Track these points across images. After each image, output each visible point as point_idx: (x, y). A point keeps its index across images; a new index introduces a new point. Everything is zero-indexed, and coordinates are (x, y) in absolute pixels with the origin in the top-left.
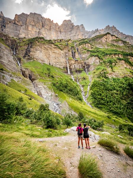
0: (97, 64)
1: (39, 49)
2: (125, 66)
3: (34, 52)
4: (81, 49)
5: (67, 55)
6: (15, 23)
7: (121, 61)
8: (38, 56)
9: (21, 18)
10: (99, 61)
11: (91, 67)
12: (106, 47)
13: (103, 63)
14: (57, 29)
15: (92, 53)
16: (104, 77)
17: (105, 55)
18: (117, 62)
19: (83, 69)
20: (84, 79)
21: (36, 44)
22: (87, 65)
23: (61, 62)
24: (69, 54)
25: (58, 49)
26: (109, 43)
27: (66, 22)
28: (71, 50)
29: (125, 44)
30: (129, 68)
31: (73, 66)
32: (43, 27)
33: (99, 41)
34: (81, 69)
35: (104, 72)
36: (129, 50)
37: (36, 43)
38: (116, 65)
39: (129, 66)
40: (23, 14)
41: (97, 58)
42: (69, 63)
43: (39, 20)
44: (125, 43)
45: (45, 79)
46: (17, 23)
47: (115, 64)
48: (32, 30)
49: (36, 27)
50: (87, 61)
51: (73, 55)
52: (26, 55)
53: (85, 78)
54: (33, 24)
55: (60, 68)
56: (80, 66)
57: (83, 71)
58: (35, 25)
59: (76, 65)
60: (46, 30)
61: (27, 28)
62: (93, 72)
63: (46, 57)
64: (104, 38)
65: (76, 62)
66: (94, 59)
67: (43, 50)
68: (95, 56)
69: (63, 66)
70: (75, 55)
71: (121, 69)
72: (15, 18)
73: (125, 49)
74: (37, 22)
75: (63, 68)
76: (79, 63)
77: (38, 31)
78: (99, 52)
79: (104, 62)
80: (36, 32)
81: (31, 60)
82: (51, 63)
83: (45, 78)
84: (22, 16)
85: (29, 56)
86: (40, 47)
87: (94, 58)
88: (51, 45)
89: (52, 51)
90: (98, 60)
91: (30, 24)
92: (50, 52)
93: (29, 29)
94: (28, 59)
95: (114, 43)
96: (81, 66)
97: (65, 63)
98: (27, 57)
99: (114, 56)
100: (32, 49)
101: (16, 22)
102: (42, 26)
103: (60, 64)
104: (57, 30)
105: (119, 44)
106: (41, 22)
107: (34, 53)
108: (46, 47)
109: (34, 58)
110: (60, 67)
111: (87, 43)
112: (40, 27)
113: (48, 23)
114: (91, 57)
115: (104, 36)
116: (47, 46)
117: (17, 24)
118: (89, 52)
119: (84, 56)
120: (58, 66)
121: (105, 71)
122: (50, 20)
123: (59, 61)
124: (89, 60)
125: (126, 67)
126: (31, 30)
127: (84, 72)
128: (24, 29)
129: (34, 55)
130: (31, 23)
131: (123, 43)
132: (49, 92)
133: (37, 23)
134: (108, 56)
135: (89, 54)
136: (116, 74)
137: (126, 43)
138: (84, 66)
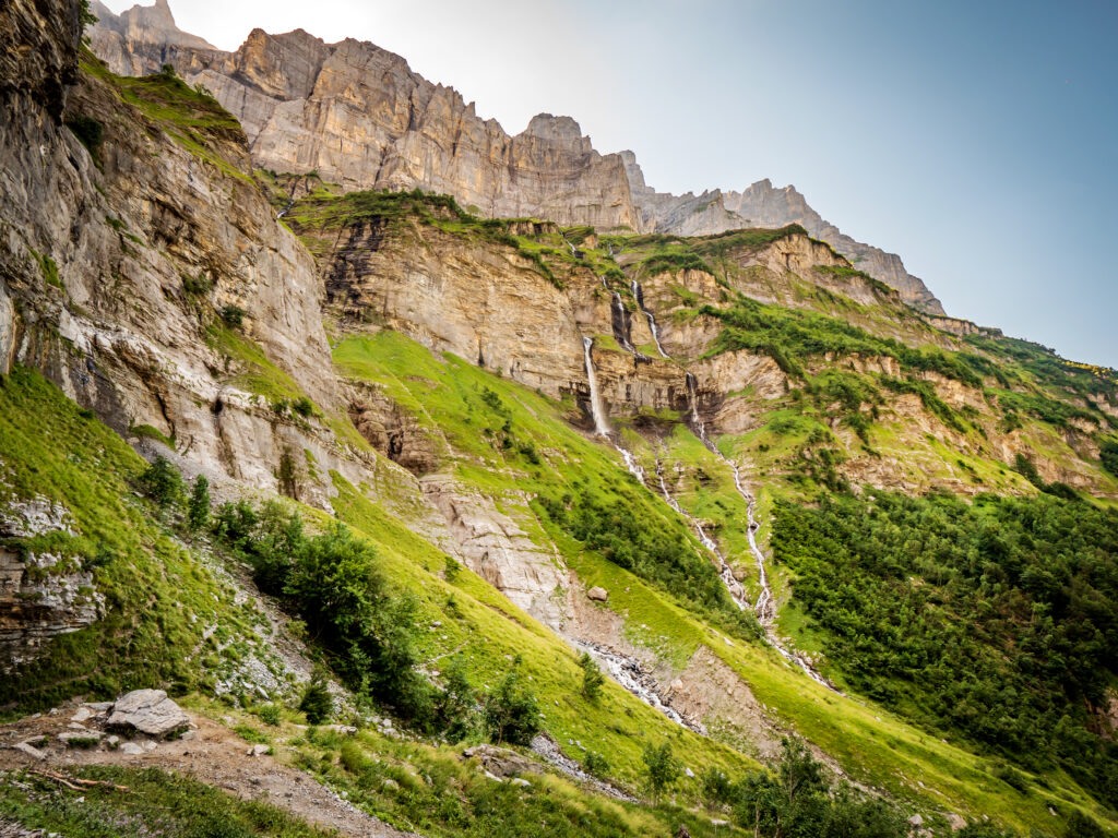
0: (769, 397)
1: (423, 262)
2: (925, 426)
3: (392, 278)
4: (660, 294)
5: (584, 316)
6: (238, 76)
7: (901, 398)
8: (414, 306)
9: (285, 52)
10: (780, 379)
11: (733, 408)
12: (790, 302)
13: (806, 398)
14: (495, 155)
15: (732, 330)
16: (825, 482)
17: (808, 354)
18: (882, 402)
19: (675, 416)
20: (704, 479)
21: (409, 233)
22: (699, 394)
23: (551, 360)
24: (596, 316)
25: (540, 280)
26: (801, 281)
27: (552, 125)
28: (606, 295)
29: (882, 295)
30: (947, 442)
31: (622, 389)
32: (411, 126)
33: (752, 262)
34: (669, 415)
35: (823, 454)
36: (906, 334)
37: (410, 227)
38: (881, 418)
39: (942, 428)
40: (300, 34)
41: (769, 361)
42: (597, 368)
43: (394, 85)
44: (882, 290)
45: (490, 469)
46: (256, 79)
47: (875, 413)
48: (346, 135)
49: (375, 124)
50: (701, 372)
51: (619, 322)
52: (338, 287)
53: (708, 473)
54: (357, 101)
55: (543, 396)
56: (659, 391)
57: (680, 429)
58: (367, 110)
59: (636, 383)
60: (431, 148)
61: (312, 117)
62: (755, 444)
63: (460, 316)
64: (776, 251)
65: (642, 367)
66: (745, 365)
67: (449, 273)
68: (757, 350)
69: (558, 384)
70: (629, 326)
71: (908, 443)
72: (243, 49)
73: (885, 324)
74: (377, 97)
75: (557, 397)
76: (653, 376)
77: (381, 142)
78: (767, 327)
79: (808, 391)
80: (367, 146)
81: (366, 321)
82: (488, 357)
83: (492, 465)
84: (289, 46)
85: (355, 296)
86: (430, 254)
87: (745, 363)
88: (500, 254)
89: (503, 288)
90: (774, 377)
91: (338, 100)
92: (492, 289)
93: (329, 127)
94: (349, 313)
95: (827, 283)
96: (665, 393)
97: (575, 367)
98: (345, 303)
99: (857, 365)
100: (379, 259)
101: (251, 71)
102: (405, 124)
103: (542, 369)
104: (493, 156)
105: (853, 292)
106: (402, 98)
107: (390, 283)
108: (469, 257)
109: (387, 315)
110: (542, 387)
111: (695, 267)
112: (392, 127)
113: (446, 111)
114: (730, 354)
115: (778, 243)
116: (478, 252)
117: (250, 85)
118: (715, 321)
119: (679, 337)
120: (532, 380)
121: (827, 448)
122: (460, 97)
123: (542, 350)
124: (717, 365)
125: (927, 430)
126: (337, 132)
127: (689, 433)
128: (292, 119)
129: (391, 295)
130: (346, 95)
131: (869, 289)
132: (545, 570)
133: (381, 100)
134: (828, 358)
135: (714, 332)
136: (890, 471)
137: (886, 293)
138: (683, 399)
